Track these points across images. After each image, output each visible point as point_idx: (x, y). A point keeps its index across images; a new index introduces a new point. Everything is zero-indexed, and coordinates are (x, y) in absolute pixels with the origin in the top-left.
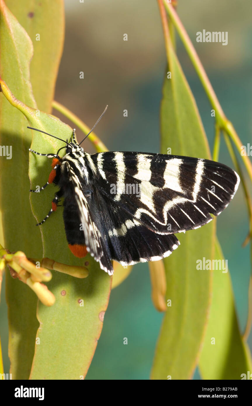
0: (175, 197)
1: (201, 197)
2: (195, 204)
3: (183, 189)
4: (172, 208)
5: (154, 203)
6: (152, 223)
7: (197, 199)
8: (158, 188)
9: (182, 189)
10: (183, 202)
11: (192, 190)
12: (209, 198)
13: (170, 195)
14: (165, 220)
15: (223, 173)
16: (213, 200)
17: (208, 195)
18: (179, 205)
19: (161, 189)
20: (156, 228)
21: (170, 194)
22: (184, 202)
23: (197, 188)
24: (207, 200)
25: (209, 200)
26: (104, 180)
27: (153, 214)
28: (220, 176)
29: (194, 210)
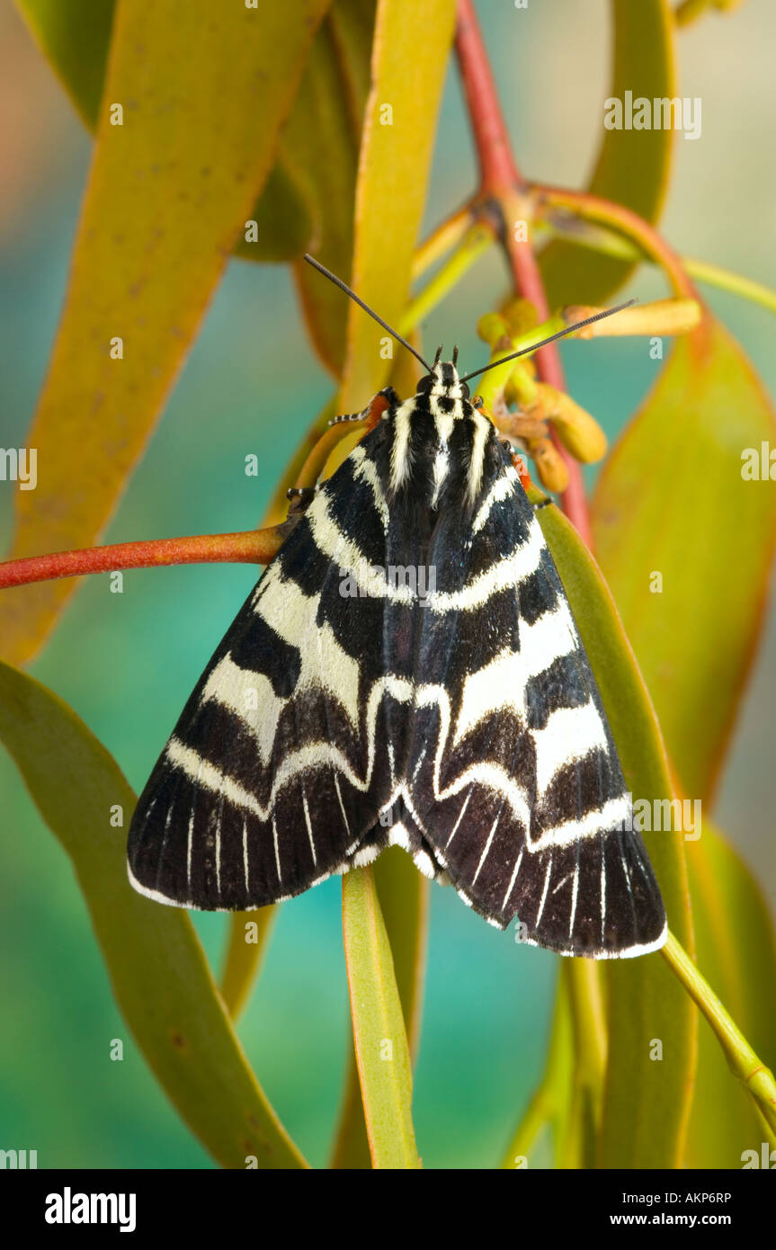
0: (521, 783)
1: (551, 863)
2: (526, 852)
3: (549, 791)
4: (490, 790)
5: (478, 726)
6: (424, 753)
7: (540, 852)
8: (525, 717)
9: (546, 789)
10: (516, 814)
11: (557, 822)
12: (558, 888)
13: (520, 765)
14: (451, 786)
15: (637, 889)
16: (559, 902)
17: (564, 880)
18: (505, 808)
19: (526, 725)
20: (415, 774)
21: (521, 763)
22: (517, 819)
23: (565, 834)
24: (553, 885)
25: (555, 892)
26: (470, 529)
27: (450, 740)
28: (627, 883)
29: (507, 863)
